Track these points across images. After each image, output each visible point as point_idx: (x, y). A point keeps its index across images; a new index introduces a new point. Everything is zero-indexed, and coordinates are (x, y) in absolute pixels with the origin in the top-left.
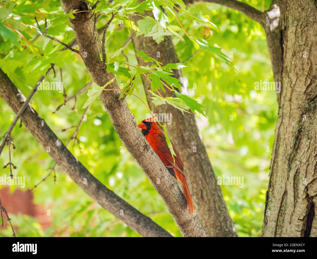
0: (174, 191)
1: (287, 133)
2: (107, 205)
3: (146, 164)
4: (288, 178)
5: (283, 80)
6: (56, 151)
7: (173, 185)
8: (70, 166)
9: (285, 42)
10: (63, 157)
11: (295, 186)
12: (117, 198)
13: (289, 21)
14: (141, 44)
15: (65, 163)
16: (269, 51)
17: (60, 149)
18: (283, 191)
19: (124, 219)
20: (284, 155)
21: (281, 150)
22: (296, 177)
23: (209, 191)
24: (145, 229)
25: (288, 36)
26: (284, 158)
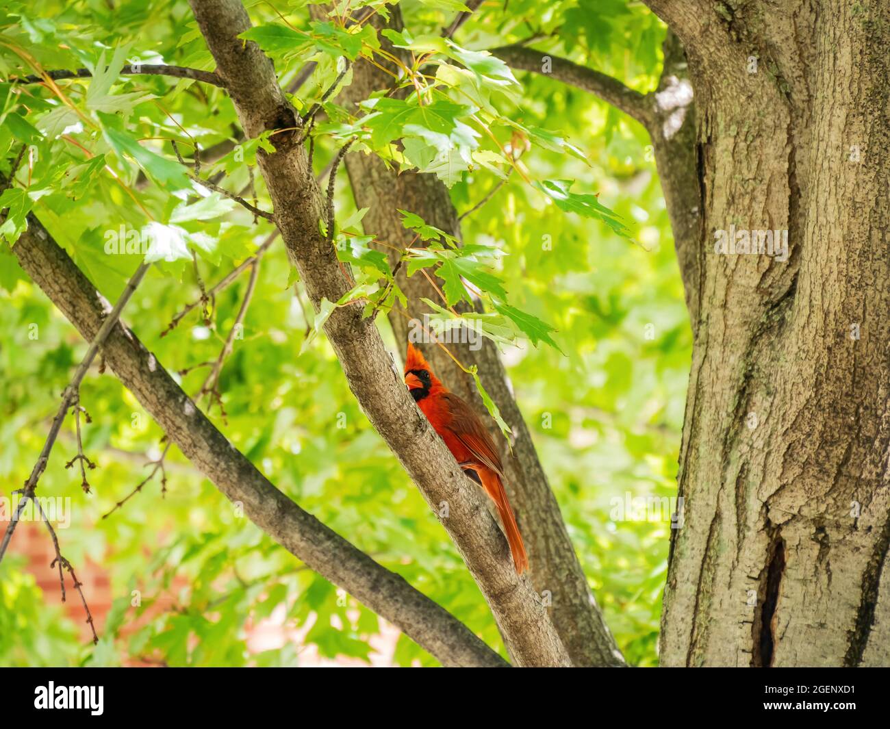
0: (480, 521)
1: (719, 382)
2: (303, 548)
3: (419, 461)
4: (722, 484)
5: (707, 259)
6: (184, 426)
7: (477, 508)
8: (216, 460)
9: (708, 171)
10: (200, 441)
11: (740, 501)
12: (325, 534)
13: (718, 125)
14: (368, 174)
15: (205, 453)
16: (663, 185)
17: (192, 420)
18: (710, 514)
19: (343, 580)
20: (713, 431)
21: (706, 420)
22: (740, 482)
23: (532, 513)
24: (391, 603)
25: (717, 159)
26: (712, 437)
